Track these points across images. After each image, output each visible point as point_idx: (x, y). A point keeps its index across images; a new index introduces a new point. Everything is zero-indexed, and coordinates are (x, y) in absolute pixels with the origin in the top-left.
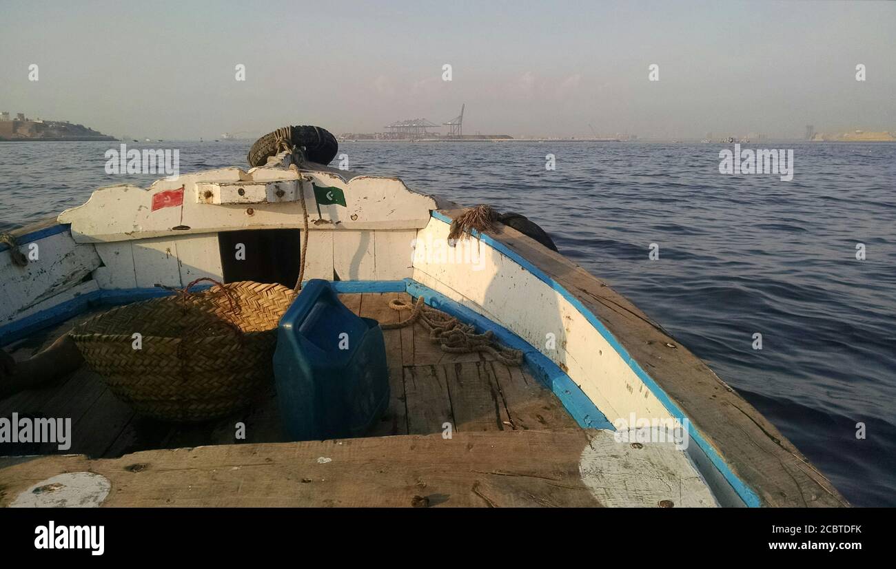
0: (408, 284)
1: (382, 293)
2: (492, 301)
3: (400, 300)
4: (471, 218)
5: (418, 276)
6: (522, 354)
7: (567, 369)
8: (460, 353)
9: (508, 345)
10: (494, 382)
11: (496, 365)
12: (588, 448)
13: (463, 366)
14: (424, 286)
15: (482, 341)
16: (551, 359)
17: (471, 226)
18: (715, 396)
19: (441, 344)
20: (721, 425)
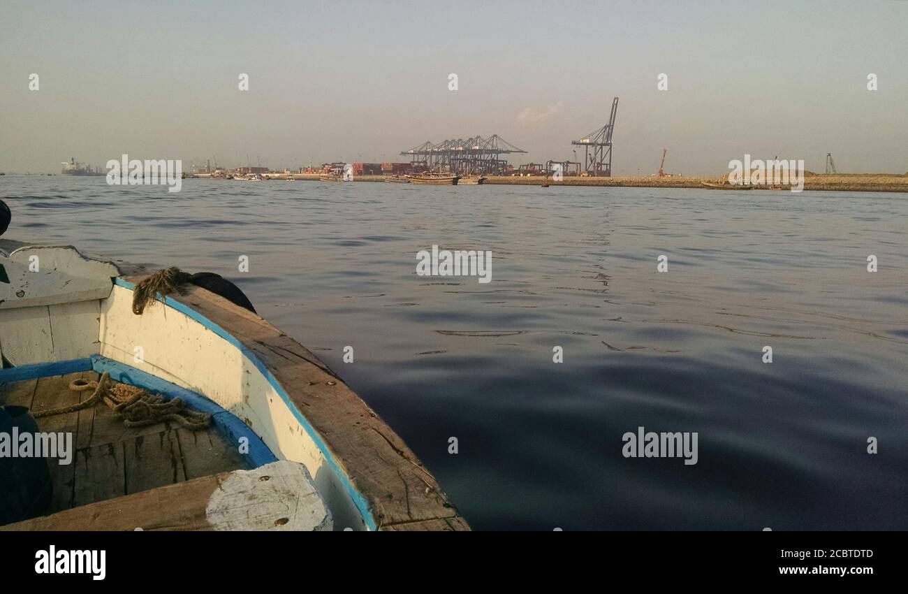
0: (94, 360)
1: (63, 375)
2: (182, 366)
3: (84, 380)
4: (156, 281)
5: (107, 352)
6: (209, 416)
7: (251, 423)
8: (145, 426)
9: (196, 409)
10: (176, 449)
11: (182, 432)
12: (218, 490)
13: (145, 439)
14: (112, 361)
15: (169, 410)
16: (237, 415)
17: (156, 290)
18: (358, 423)
19: (123, 420)
20: (356, 447)
